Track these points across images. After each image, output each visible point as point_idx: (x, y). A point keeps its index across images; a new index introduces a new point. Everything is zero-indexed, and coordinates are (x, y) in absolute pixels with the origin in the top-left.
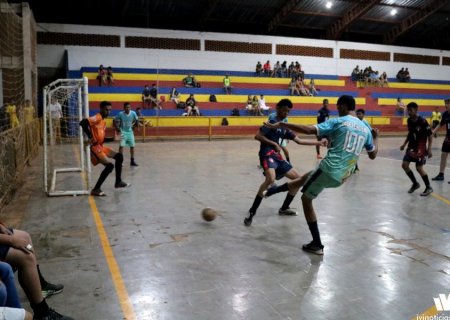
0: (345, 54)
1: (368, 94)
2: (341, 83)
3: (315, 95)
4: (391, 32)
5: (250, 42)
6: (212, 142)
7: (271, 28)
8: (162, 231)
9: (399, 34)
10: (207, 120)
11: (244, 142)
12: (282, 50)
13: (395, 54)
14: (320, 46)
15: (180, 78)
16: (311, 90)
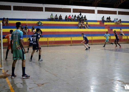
0: (99, 12)
1: (109, 27)
2: (98, 23)
3: (88, 28)
4: (117, 3)
5: (63, 8)
6: (49, 48)
7: (70, 2)
8: (33, 82)
9: (120, 4)
10: (47, 39)
11: (61, 47)
12: (75, 11)
13: (119, 12)
14: (90, 9)
15: (36, 22)
16: (87, 26)
